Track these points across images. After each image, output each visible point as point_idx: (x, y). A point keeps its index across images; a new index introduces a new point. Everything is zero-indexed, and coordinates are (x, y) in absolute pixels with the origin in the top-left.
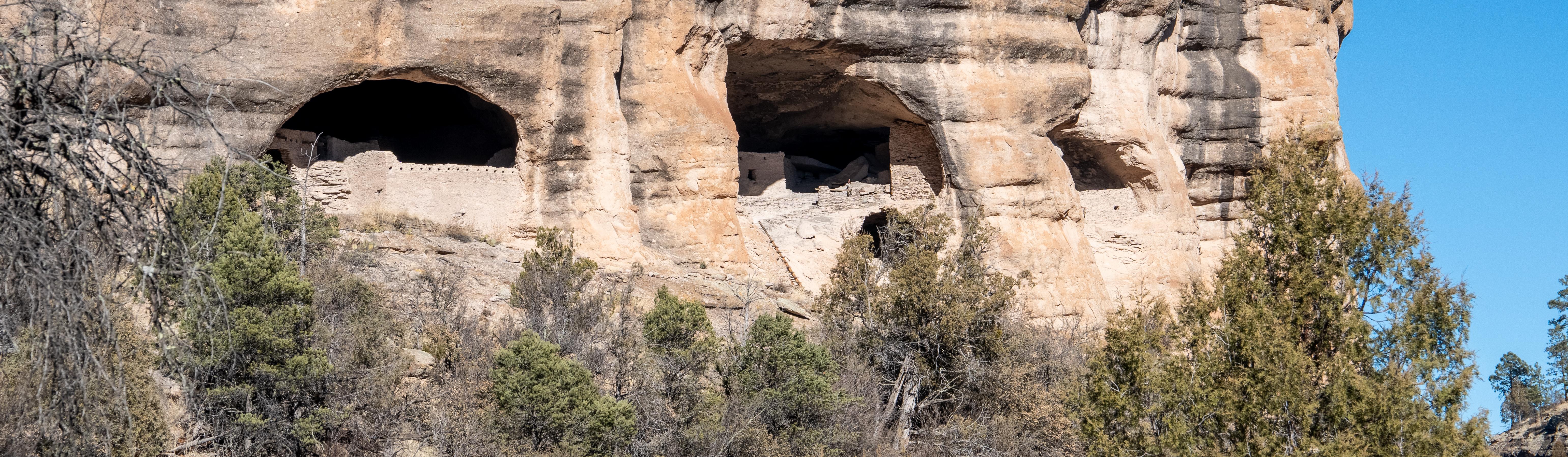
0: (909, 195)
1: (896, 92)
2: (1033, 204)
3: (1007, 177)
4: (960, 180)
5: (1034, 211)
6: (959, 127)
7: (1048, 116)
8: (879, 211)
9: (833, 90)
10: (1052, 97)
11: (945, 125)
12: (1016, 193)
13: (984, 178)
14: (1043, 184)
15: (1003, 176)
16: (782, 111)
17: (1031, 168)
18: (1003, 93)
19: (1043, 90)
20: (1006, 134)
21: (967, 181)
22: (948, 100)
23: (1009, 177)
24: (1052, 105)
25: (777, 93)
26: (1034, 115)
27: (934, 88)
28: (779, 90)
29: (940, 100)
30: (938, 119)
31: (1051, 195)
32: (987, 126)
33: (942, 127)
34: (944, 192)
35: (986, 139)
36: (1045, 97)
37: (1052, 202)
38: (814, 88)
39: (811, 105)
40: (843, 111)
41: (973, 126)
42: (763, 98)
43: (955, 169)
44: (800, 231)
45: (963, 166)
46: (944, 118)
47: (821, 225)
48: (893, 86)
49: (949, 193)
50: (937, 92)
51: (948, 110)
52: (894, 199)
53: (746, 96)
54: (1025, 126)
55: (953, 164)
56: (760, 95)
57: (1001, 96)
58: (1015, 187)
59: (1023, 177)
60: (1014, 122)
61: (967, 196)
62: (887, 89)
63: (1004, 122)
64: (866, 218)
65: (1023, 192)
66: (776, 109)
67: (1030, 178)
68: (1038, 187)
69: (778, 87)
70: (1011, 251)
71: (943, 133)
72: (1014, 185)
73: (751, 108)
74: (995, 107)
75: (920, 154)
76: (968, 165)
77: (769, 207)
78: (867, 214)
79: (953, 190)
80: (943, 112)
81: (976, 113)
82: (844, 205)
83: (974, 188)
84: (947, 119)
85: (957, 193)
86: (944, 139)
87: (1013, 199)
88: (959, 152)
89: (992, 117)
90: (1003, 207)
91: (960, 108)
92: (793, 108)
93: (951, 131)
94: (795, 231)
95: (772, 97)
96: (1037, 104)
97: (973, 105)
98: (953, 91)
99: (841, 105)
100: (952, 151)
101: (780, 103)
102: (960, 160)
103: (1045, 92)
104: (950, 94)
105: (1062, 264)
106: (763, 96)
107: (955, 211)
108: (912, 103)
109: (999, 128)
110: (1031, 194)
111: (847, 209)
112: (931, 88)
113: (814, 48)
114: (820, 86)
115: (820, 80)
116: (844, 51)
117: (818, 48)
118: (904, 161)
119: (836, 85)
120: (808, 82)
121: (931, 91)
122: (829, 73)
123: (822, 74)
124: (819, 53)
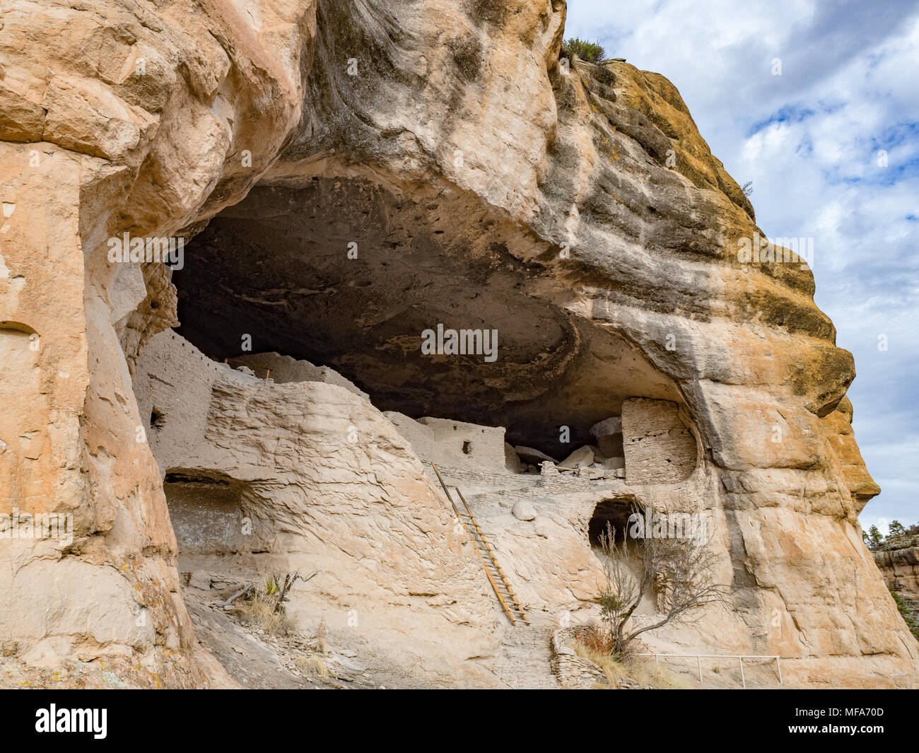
0: (648, 480)
1: (641, 342)
2: (814, 495)
3: (786, 456)
4: (724, 456)
5: (815, 505)
6: (721, 389)
7: (819, 391)
8: (612, 497)
9: (558, 373)
10: (823, 367)
11: (705, 386)
12: (794, 479)
13: (758, 455)
14: (823, 471)
15: (780, 455)
16: (508, 399)
17: (812, 448)
18: (769, 355)
19: (812, 358)
20: (776, 403)
21: (734, 457)
22: (706, 352)
23: (788, 457)
24: (823, 377)
25: (503, 378)
26: (805, 387)
27: (689, 337)
28: (505, 375)
29: (697, 352)
30: (695, 376)
31: (836, 487)
32: (752, 392)
33: (699, 387)
34: (701, 472)
35: (755, 407)
36: (815, 367)
37: (836, 494)
38: (539, 372)
39: (536, 393)
40: (567, 395)
41: (735, 390)
42: (490, 385)
43: (718, 441)
44: (516, 511)
45: (729, 438)
46: (702, 375)
47: (543, 506)
48: (637, 334)
49: (708, 473)
50: (693, 342)
51: (709, 365)
52: (629, 485)
53: (473, 382)
54: (797, 398)
55: (716, 435)
56: (486, 381)
57: (767, 358)
58: (792, 472)
59: (804, 458)
60: (786, 391)
61: (734, 478)
62: (630, 339)
63: (773, 388)
64: (598, 504)
65: (803, 479)
66: (502, 397)
67: (812, 460)
68: (818, 474)
69: (503, 372)
70: (801, 556)
71: (701, 394)
72: (792, 468)
73: (478, 394)
74: (763, 370)
75: (662, 432)
76: (735, 436)
77: (483, 482)
78: (599, 500)
79: (713, 470)
80: (701, 366)
81: (740, 373)
82: (572, 487)
83: (743, 467)
84: (705, 378)
85: (720, 476)
86: (703, 401)
87: (794, 486)
88: (724, 420)
89: (759, 381)
90: (783, 496)
91: (722, 365)
92: (519, 396)
93: (712, 393)
94: (510, 510)
95: (498, 383)
96: (808, 373)
97: (738, 364)
98: (712, 344)
99: (567, 389)
100: (714, 417)
101: (505, 390)
102: (725, 430)
103: (815, 361)
104: (708, 347)
105: (858, 577)
106: (489, 382)
107: (717, 498)
108: (661, 357)
109: (767, 396)
110: (812, 482)
111: (575, 491)
112: (686, 337)
113: (540, 257)
114: (545, 370)
115: (546, 363)
116: (579, 279)
117: (546, 260)
118: (640, 440)
119: (563, 364)
120: (534, 366)
121: (686, 340)
122: (556, 348)
123: (548, 352)
124: (547, 276)
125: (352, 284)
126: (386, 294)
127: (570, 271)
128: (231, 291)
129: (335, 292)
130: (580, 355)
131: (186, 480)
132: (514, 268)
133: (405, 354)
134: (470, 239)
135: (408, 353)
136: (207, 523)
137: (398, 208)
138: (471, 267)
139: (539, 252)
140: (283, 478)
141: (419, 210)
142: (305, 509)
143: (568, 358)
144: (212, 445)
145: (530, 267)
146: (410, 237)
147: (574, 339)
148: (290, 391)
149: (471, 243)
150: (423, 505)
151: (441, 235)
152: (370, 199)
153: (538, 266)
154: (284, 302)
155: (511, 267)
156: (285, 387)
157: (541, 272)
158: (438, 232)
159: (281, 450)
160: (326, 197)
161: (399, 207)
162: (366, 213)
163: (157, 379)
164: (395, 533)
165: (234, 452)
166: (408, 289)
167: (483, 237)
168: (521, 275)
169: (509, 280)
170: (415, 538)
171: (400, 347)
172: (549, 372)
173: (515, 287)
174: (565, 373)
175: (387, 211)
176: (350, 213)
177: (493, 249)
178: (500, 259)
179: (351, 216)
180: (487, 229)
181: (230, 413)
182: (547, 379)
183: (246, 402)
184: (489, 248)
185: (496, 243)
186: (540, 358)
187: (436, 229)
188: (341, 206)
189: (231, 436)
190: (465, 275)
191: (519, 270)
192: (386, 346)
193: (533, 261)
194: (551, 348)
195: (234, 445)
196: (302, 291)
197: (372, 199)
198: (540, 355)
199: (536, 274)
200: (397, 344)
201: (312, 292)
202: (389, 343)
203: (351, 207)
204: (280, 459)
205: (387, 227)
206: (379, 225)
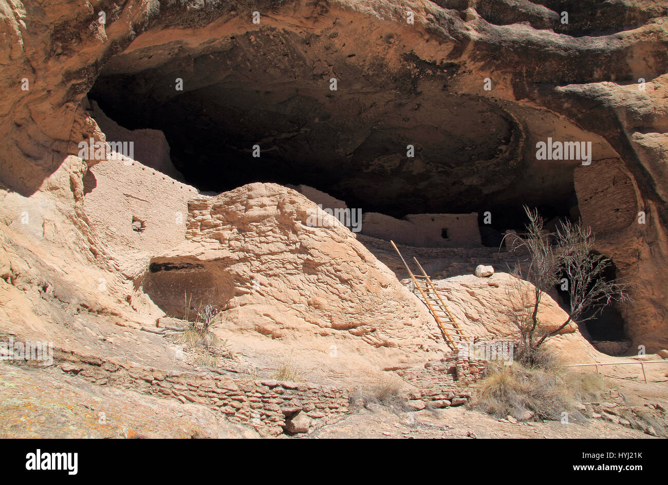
9: (519, 160)
16: (486, 192)
38: (504, 164)
39: (507, 182)
40: (531, 177)
42: (468, 183)
56: (464, 181)
66: (481, 192)
69: (476, 170)
73: (460, 194)
92: (495, 188)
101: (482, 185)
112: (603, 95)
113: (450, 56)
114: (509, 160)
115: (507, 154)
116: (493, 68)
117: (456, 58)
118: (591, 198)
119: (519, 151)
120: (499, 160)
121: (603, 97)
122: (509, 139)
123: (505, 144)
124: (464, 72)
125: (317, 120)
126: (347, 122)
127: (483, 63)
128: (235, 148)
129: (308, 130)
130: (527, 139)
131: (176, 268)
132: (434, 73)
133: (389, 171)
134: (381, 55)
135: (391, 170)
136: (198, 297)
137: (307, 44)
138: (395, 81)
139: (447, 53)
140: (235, 256)
141: (324, 41)
142: (252, 274)
143: (521, 144)
144: (189, 241)
145: (446, 68)
146: (330, 66)
147: (516, 124)
148: (237, 194)
149: (383, 59)
150: (343, 260)
151: (353, 58)
152: (283, 43)
153: (452, 65)
154: (275, 148)
155: (430, 72)
156: (233, 192)
157: (457, 70)
158: (350, 56)
159: (233, 236)
160: (248, 51)
161: (307, 42)
162: (286, 55)
163: (132, 197)
164: (319, 284)
165: (204, 243)
166: (360, 113)
167: (392, 51)
168: (442, 77)
169: (435, 84)
170: (337, 286)
171: (383, 167)
172: (512, 162)
173: (443, 90)
174: (523, 158)
175: (300, 48)
176: (274, 58)
177: (406, 60)
178: (417, 67)
179: (276, 61)
180: (390, 43)
181: (200, 218)
182: (512, 167)
183: (210, 209)
184: (402, 60)
185: (405, 54)
186: (501, 151)
187: (348, 54)
188: (264, 55)
189: (202, 233)
190: (395, 89)
191: (438, 73)
192: (371, 168)
193: (445, 62)
194: (505, 139)
195: (204, 239)
196: (284, 135)
197: (284, 42)
198: (500, 148)
199: (454, 73)
200: (380, 164)
201: (292, 134)
202: (373, 165)
203: (273, 54)
204: (232, 243)
205: (308, 62)
206: (301, 62)
